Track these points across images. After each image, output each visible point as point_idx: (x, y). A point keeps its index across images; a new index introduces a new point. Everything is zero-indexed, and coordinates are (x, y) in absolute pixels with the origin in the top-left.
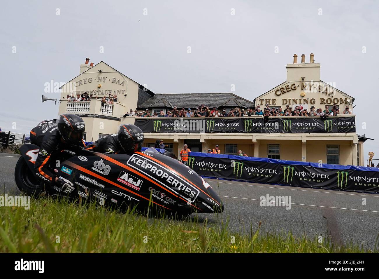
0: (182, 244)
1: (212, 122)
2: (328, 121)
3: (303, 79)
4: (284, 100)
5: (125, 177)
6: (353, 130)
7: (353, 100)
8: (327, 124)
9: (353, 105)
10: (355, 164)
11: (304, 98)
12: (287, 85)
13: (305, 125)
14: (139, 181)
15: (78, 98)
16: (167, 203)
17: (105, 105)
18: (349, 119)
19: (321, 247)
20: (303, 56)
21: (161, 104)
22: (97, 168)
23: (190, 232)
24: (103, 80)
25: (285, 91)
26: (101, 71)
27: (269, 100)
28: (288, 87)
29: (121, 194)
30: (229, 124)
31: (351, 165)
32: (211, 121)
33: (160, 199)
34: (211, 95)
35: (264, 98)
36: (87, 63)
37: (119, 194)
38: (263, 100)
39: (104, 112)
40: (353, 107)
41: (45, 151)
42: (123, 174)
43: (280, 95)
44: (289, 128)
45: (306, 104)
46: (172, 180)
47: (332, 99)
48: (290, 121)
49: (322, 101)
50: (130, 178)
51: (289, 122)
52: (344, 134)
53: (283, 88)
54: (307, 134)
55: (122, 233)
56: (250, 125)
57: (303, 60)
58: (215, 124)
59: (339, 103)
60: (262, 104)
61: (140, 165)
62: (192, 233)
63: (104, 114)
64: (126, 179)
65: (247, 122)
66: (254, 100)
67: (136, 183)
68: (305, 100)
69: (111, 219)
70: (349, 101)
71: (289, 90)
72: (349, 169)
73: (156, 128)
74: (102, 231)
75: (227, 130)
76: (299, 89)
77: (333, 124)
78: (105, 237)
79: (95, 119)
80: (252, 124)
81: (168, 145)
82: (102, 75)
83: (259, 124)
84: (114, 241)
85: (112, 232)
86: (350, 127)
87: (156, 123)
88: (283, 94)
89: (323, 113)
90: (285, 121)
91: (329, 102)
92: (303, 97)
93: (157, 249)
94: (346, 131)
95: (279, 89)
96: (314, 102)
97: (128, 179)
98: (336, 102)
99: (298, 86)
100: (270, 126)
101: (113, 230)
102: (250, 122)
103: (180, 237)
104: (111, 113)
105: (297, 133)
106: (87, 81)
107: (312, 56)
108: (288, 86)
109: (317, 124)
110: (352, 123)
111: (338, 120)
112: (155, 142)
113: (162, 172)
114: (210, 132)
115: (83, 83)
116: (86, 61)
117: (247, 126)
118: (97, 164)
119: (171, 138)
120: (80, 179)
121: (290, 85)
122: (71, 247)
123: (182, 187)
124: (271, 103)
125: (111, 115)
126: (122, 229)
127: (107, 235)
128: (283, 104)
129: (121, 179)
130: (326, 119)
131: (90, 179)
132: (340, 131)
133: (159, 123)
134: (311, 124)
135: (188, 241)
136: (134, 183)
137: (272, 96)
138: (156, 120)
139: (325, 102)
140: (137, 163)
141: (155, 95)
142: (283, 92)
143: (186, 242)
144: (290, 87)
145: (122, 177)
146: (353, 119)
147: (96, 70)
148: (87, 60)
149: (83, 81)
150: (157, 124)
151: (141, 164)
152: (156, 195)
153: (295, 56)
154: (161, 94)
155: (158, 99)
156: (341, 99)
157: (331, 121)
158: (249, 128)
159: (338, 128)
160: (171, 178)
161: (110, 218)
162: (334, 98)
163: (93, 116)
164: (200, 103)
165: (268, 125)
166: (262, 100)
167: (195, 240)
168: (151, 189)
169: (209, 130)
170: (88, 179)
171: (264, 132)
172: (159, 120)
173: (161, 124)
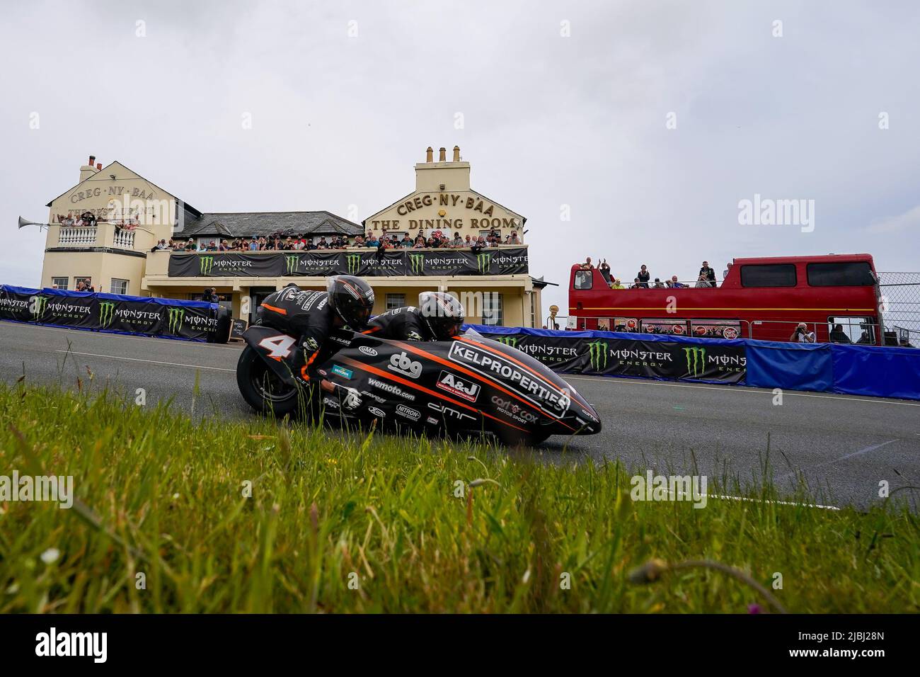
0: (248, 457)
1: (295, 259)
2: (483, 255)
3: (442, 188)
4: (411, 221)
5: (449, 381)
6: (524, 270)
7: (525, 220)
8: (482, 260)
9: (524, 230)
10: (528, 325)
11: (445, 218)
12: (416, 197)
13: (446, 262)
14: (474, 387)
15: (78, 221)
16: (522, 421)
17: (121, 232)
18: (517, 252)
19: (472, 459)
20: (442, 150)
21: (213, 231)
22: (398, 367)
23: (260, 437)
24: (117, 192)
25: (414, 206)
26: (114, 177)
27: (388, 222)
28: (418, 201)
29: (444, 409)
30: (322, 262)
31: (522, 326)
32: (293, 257)
33: (511, 415)
34: (294, 215)
35: (379, 219)
36: (91, 163)
37: (440, 409)
38: (379, 222)
39: (119, 243)
40: (525, 233)
41: (315, 342)
42: (444, 375)
43: (406, 213)
44: (419, 267)
45: (448, 229)
46: (527, 383)
47: (490, 220)
48: (422, 256)
49: (474, 224)
50: (458, 383)
51: (420, 258)
52: (509, 276)
53: (409, 203)
54: (450, 277)
55: (151, 439)
56: (356, 264)
57: (442, 157)
58: (299, 262)
59: (502, 225)
60: (376, 229)
61: (471, 359)
62: (264, 439)
63: (119, 246)
64: (452, 384)
65: (351, 258)
66: (364, 223)
67: (469, 391)
68: (445, 221)
69: (132, 416)
70: (517, 222)
71: (419, 205)
72: (519, 334)
73: (204, 268)
74: (119, 437)
75: (320, 272)
76: (436, 204)
77: (491, 261)
78: (122, 446)
79: (105, 255)
80: (361, 262)
81: (223, 297)
82: (117, 184)
83: (371, 261)
84: (138, 452)
85: (133, 438)
86: (519, 265)
87: (205, 260)
88: (410, 211)
89: (473, 244)
90: (413, 256)
91: (485, 224)
92: (443, 216)
93: (207, 465)
94: (512, 271)
95: (404, 204)
96: (461, 225)
97: (455, 383)
98: (496, 224)
99: (435, 199)
100: (389, 265)
101: (135, 435)
102: (356, 259)
103: (245, 444)
104: (131, 245)
105: (433, 275)
106: (92, 193)
107: (456, 149)
108: (419, 199)
109: (465, 260)
110: (523, 259)
111: (499, 254)
112: (203, 292)
113: (510, 370)
114: (292, 275)
115: (85, 196)
116: (90, 161)
117: (352, 264)
118: (397, 360)
119: (230, 284)
120: (370, 385)
121: (421, 197)
122: (68, 463)
123: (544, 394)
124: (391, 226)
125: (131, 248)
126: (150, 433)
127: (126, 443)
128: (411, 228)
129: (443, 384)
130: (480, 252)
131: (387, 386)
132: (504, 271)
133: (209, 260)
134: (456, 261)
135: (258, 451)
136: (466, 390)
137: (392, 216)
138: (205, 255)
139: (479, 224)
140: (465, 357)
141: (203, 215)
142: (411, 209)
143: (254, 454)
144: (421, 200)
145: (444, 381)
146: (524, 252)
147: (105, 175)
148: (92, 158)
149: (85, 193)
150: (205, 263)
151: (473, 358)
152: (504, 408)
153: (430, 151)
154: (212, 214)
155: (207, 221)
156: (505, 220)
157: (488, 255)
158: (356, 268)
159: (500, 267)
160: (525, 380)
161: (131, 414)
162: (493, 218)
163: (101, 250)
164: (276, 227)
165: (387, 262)
166: (376, 223)
167: (269, 451)
168: (495, 400)
169: (290, 271)
170: (384, 385)
171: (380, 274)
172: (210, 255)
173: (213, 263)
